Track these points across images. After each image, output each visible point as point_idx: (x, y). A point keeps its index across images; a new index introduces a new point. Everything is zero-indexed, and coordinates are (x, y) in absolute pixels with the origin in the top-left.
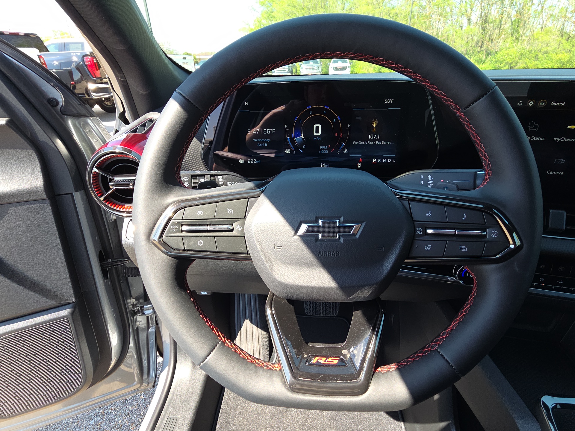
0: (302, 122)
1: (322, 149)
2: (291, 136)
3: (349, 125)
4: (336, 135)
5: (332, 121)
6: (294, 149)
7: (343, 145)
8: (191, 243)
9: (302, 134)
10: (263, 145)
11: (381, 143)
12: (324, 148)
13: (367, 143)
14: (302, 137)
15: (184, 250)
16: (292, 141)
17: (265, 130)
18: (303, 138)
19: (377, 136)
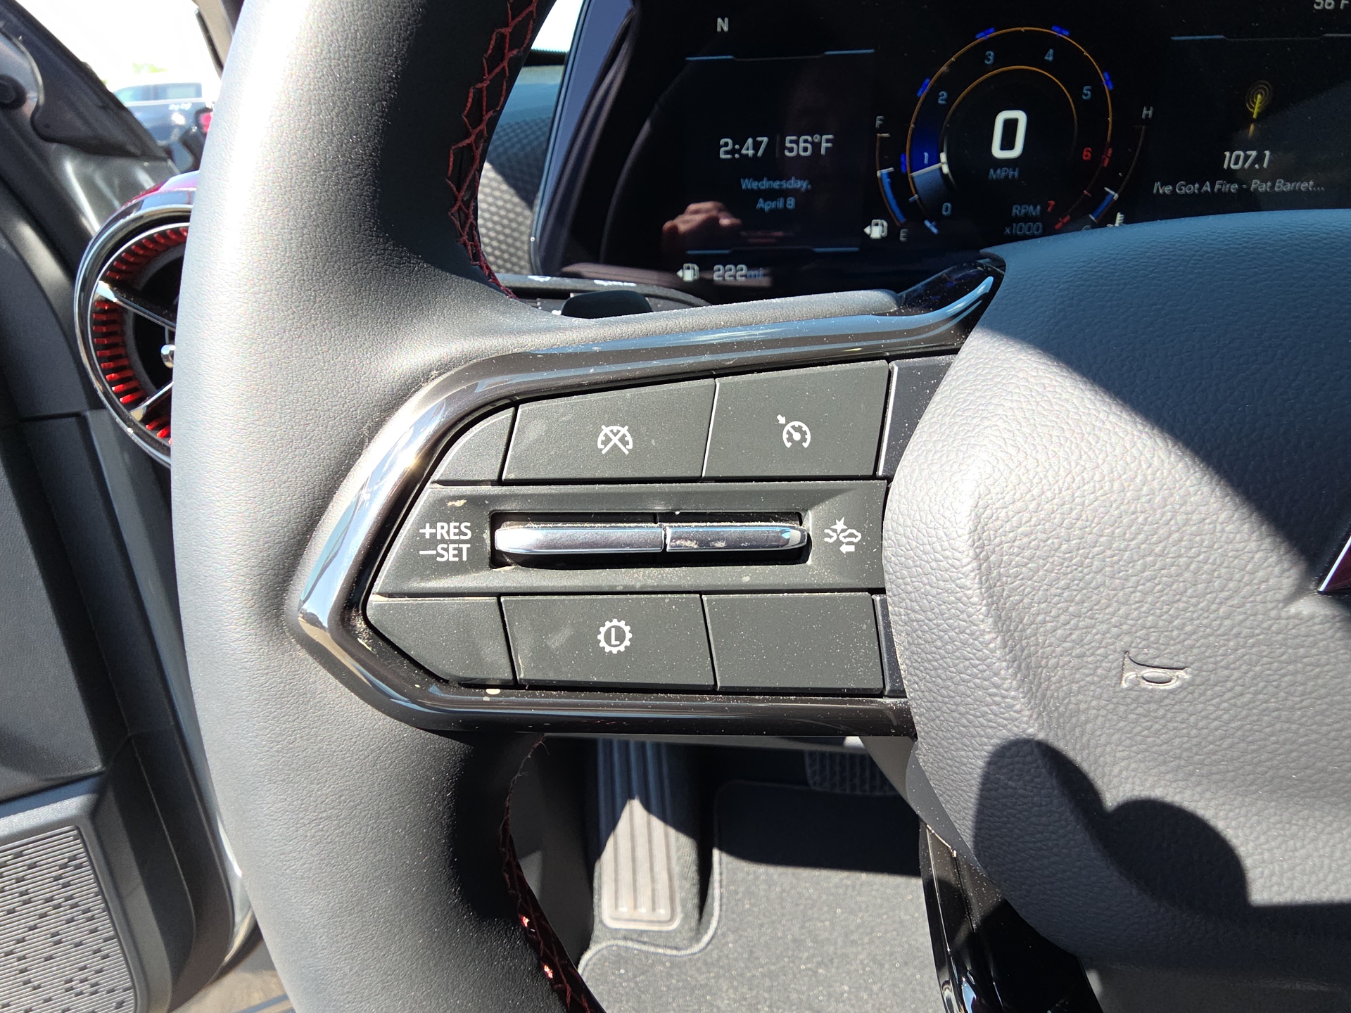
0: (950, 100)
1: (1018, 219)
2: (898, 165)
3: (1147, 112)
4: (1087, 154)
5: (1077, 95)
6: (902, 220)
7: (1108, 199)
8: (556, 641)
9: (943, 157)
10: (780, 205)
11: (1273, 187)
12: (1026, 214)
13: (1213, 187)
14: (941, 169)
15: (513, 685)
16: (901, 183)
17: (791, 142)
18: (946, 169)
19: (1259, 159)
